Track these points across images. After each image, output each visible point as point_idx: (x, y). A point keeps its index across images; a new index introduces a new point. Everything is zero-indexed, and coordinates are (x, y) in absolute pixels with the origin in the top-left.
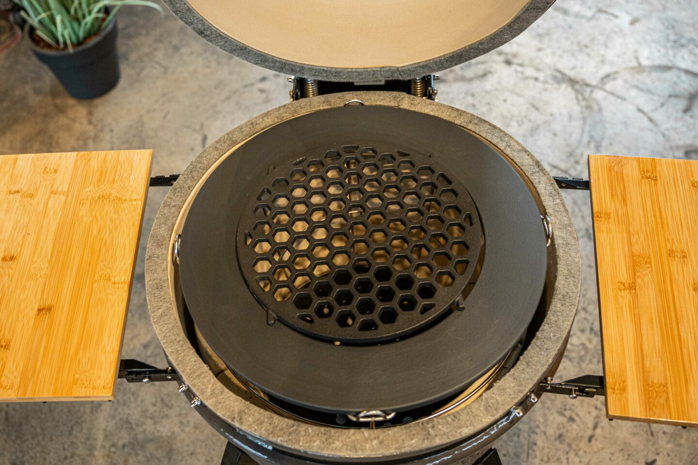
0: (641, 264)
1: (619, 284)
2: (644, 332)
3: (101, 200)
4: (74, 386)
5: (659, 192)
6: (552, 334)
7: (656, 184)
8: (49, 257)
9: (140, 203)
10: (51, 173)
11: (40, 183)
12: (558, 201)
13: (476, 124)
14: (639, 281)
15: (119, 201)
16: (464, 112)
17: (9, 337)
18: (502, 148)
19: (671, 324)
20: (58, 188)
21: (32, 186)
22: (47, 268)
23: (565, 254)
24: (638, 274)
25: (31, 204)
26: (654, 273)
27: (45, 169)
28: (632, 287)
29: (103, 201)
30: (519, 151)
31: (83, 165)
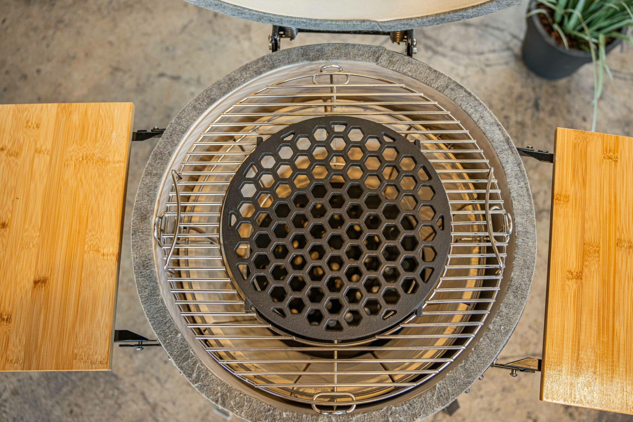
0: (590, 253)
1: (568, 273)
2: (583, 323)
3: (85, 161)
4: (74, 361)
5: (617, 175)
6: (502, 327)
7: (616, 165)
8: (40, 225)
9: (124, 165)
10: (34, 128)
11: (24, 140)
12: (522, 184)
13: (453, 90)
14: (586, 270)
15: (103, 162)
16: (442, 74)
17: (10, 310)
18: (476, 120)
19: (608, 316)
20: (41, 147)
21: (16, 144)
22: (39, 236)
23: (523, 244)
24: (586, 263)
25: (16, 164)
26: (601, 262)
27: (27, 122)
28: (579, 277)
29: (87, 162)
30: (492, 124)
31: (65, 118)
